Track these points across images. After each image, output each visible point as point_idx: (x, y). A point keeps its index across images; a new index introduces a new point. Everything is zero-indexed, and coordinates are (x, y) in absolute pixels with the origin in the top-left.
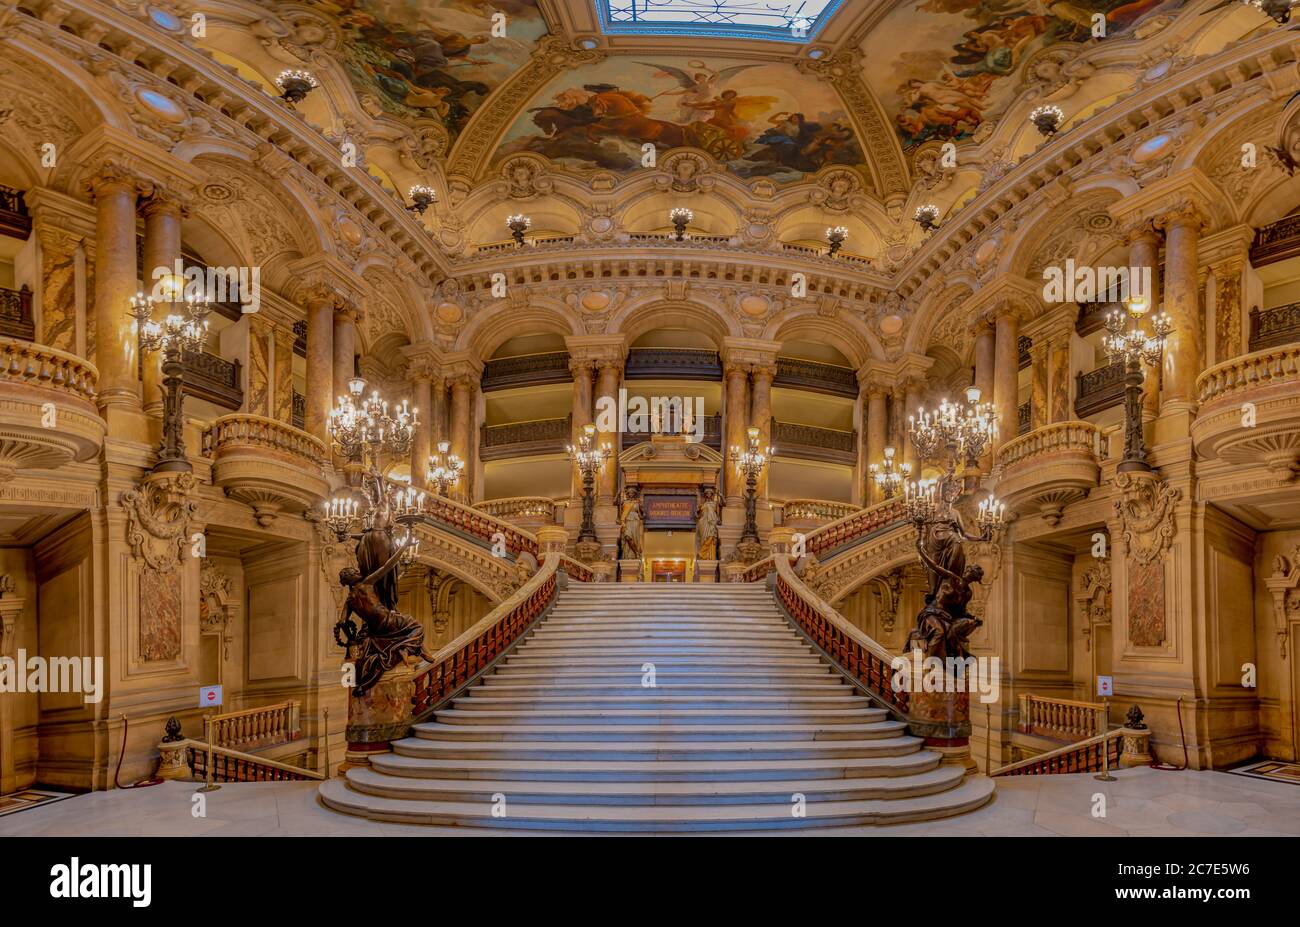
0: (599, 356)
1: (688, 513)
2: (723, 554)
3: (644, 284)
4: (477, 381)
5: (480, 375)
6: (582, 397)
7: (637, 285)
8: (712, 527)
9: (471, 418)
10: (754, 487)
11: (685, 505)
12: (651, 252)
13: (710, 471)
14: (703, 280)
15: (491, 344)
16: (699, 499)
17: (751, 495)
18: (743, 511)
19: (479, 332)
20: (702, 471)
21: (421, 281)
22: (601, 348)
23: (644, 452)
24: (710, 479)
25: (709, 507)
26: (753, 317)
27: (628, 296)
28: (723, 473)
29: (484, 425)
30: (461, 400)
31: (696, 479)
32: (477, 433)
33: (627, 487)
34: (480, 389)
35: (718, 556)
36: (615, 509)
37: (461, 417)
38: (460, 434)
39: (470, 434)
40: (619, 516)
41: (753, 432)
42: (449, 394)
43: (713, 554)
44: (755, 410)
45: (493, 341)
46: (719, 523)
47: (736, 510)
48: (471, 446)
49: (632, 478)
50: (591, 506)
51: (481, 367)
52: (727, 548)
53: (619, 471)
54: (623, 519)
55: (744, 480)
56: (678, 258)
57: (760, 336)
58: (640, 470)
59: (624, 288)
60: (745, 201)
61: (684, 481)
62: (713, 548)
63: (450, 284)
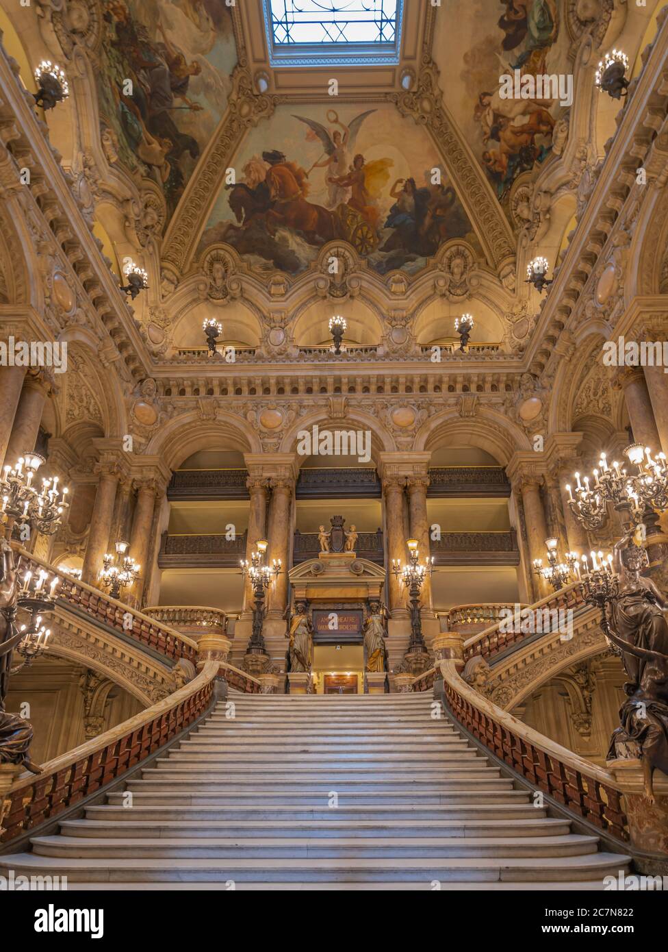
0: (273, 475)
1: (355, 627)
2: (391, 665)
3: (311, 403)
4: (164, 488)
5: (167, 483)
6: (257, 515)
7: (305, 403)
8: (379, 639)
9: (153, 524)
10: (418, 598)
11: (352, 619)
12: (316, 367)
13: (374, 585)
14: (359, 395)
15: (179, 454)
16: (365, 613)
17: (415, 606)
18: (408, 623)
19: (170, 439)
20: (367, 585)
21: (122, 372)
22: (274, 467)
23: (311, 569)
24: (375, 592)
25: (375, 621)
26: (403, 430)
27: (298, 414)
28: (387, 586)
29: (166, 533)
30: (146, 504)
31: (362, 593)
32: (158, 540)
33: (297, 602)
34: (165, 497)
35: (386, 668)
36: (285, 623)
37: (144, 521)
38: (140, 538)
39: (151, 540)
40: (288, 630)
41: (413, 544)
42: (135, 496)
43: (381, 666)
44: (413, 524)
45: (182, 451)
46: (386, 635)
47: (402, 622)
48: (149, 552)
49: (300, 594)
50: (261, 620)
51: (169, 475)
52: (395, 659)
53: (288, 587)
54: (292, 632)
55: (407, 591)
56: (337, 373)
57: (411, 447)
58: (308, 586)
59: (295, 406)
60: (386, 302)
61: (349, 595)
62: (380, 660)
63: (150, 385)
